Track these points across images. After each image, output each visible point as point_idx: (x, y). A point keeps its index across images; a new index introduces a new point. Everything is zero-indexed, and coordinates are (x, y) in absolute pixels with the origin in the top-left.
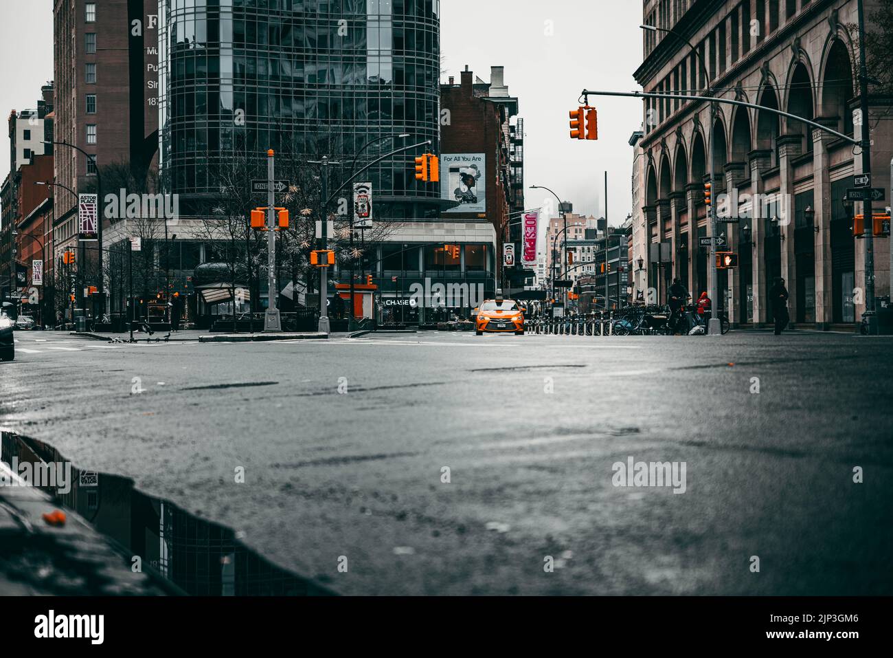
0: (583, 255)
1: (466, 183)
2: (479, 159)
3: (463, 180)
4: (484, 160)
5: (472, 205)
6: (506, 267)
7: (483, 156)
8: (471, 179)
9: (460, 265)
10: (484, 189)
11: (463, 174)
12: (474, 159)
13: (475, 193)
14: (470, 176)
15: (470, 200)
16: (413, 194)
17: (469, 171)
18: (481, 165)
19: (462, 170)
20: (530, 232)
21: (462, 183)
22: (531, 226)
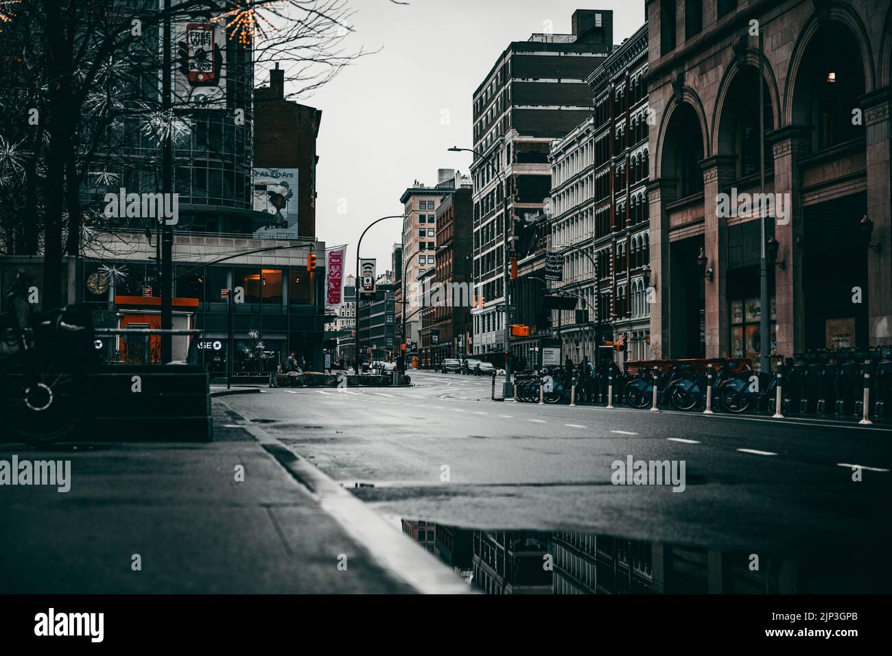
0: (343, 310)
1: (274, 204)
2: (291, 175)
3: (271, 200)
4: (297, 177)
5: (280, 230)
6: (364, 294)
7: (295, 171)
8: (280, 199)
9: (281, 297)
10: (296, 211)
11: (271, 193)
12: (284, 175)
13: (285, 217)
14: (280, 195)
15: (279, 224)
16: (219, 202)
17: (278, 189)
18: (294, 183)
19: (270, 188)
20: (335, 271)
21: (269, 204)
22: (335, 264)
